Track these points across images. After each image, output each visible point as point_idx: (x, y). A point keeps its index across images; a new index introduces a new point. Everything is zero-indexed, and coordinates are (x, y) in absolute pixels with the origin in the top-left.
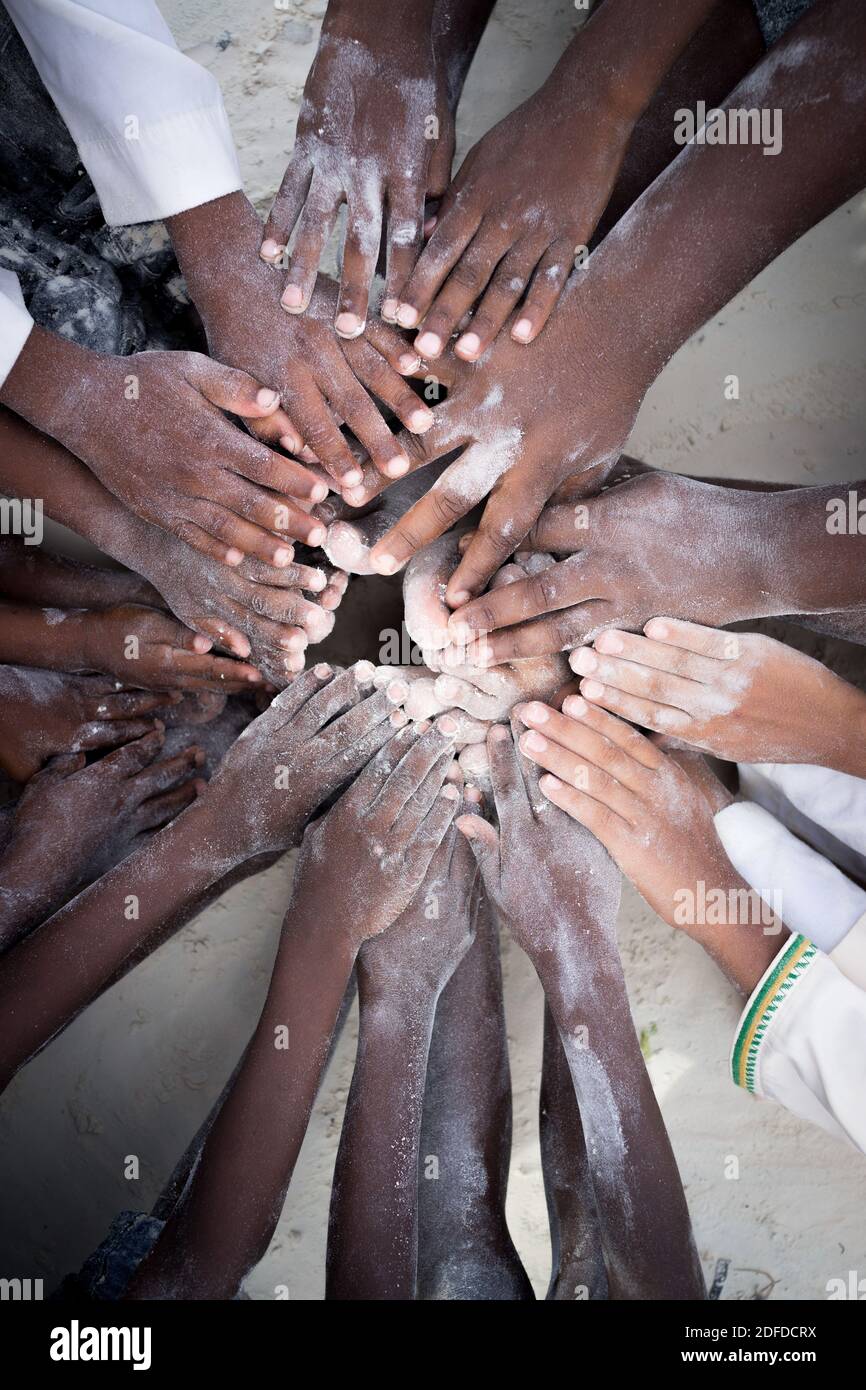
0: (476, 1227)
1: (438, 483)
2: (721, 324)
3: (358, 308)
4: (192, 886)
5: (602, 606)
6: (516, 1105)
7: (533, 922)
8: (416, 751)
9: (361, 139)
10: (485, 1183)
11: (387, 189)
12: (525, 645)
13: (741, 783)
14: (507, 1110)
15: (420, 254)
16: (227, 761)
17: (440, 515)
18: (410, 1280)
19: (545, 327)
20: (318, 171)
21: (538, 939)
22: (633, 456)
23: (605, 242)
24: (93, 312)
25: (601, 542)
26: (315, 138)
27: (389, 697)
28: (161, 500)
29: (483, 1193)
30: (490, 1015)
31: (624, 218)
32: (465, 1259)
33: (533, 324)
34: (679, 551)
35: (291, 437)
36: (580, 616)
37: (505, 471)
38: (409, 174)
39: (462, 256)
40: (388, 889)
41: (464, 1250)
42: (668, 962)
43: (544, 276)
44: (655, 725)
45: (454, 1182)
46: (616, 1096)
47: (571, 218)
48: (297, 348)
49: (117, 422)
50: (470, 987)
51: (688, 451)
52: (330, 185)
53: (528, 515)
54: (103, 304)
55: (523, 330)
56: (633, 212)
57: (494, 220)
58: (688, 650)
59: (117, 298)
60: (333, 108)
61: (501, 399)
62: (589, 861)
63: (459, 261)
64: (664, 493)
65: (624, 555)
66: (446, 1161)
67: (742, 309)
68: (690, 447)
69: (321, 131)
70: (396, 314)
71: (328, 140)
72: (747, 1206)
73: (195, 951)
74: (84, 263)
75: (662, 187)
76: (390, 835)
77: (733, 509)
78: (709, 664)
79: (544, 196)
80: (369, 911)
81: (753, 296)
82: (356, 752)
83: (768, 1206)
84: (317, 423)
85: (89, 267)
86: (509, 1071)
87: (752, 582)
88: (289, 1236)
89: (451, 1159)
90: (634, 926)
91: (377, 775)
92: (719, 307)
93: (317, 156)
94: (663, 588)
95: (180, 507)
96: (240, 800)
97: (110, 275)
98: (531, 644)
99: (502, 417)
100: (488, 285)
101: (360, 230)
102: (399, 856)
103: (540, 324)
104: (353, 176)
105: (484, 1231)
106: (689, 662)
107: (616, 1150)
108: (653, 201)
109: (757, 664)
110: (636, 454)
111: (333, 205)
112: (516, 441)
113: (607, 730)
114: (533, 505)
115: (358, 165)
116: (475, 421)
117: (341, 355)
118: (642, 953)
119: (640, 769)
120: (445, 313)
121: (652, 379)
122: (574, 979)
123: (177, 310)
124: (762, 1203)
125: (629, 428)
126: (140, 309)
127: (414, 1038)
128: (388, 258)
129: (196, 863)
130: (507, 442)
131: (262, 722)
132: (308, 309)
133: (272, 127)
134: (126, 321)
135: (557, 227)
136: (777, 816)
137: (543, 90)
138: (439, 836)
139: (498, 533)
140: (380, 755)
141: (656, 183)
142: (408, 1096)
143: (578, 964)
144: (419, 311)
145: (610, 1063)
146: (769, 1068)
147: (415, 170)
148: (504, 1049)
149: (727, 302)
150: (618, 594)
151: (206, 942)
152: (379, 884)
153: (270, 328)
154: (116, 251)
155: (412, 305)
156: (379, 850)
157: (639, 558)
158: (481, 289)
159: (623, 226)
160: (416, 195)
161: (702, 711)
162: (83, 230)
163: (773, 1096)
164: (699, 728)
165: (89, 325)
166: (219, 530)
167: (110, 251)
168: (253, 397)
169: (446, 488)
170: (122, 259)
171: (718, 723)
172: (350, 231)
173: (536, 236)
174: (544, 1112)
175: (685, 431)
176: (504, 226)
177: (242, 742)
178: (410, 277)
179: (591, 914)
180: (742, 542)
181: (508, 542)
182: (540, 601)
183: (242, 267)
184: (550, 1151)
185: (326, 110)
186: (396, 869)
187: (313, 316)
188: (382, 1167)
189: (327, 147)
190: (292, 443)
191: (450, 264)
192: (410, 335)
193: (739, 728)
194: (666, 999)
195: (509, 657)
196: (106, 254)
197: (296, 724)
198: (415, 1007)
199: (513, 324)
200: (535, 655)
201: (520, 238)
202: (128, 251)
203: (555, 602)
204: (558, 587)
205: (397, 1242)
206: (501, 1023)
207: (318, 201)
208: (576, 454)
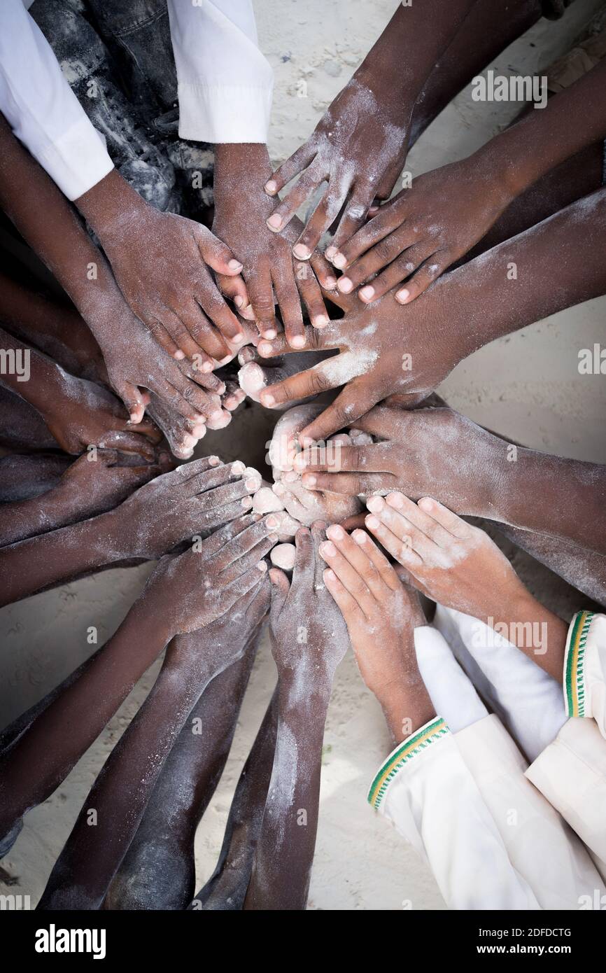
0: (175, 827)
1: (317, 366)
2: (523, 336)
3: (311, 245)
4: (91, 561)
5: (391, 477)
6: (228, 766)
7: (288, 649)
8: (248, 533)
9: (351, 149)
10: (191, 803)
11: (355, 182)
12: (336, 484)
13: (435, 617)
14: (221, 765)
15: (360, 228)
16: (137, 494)
17: (311, 384)
18: (128, 840)
19: (416, 299)
20: (319, 156)
21: (287, 659)
22: (441, 396)
23: (468, 264)
24: (154, 188)
25: (404, 439)
26: (325, 137)
27: (246, 485)
28: (149, 302)
29: (187, 808)
30: (232, 702)
31: (483, 254)
32: (161, 845)
33: (410, 294)
34: (450, 461)
35: (242, 297)
36: (377, 479)
37: (359, 375)
38: (371, 179)
39: (384, 238)
40: (204, 609)
41: (162, 839)
42: (352, 711)
43: (427, 268)
44: (400, 558)
45: (171, 795)
46: (298, 769)
47: (456, 239)
48: (268, 249)
49: (144, 244)
50: (226, 680)
51: (476, 404)
52: (323, 167)
53: (365, 406)
54: (162, 186)
55: (403, 295)
56: (490, 253)
57: (411, 224)
58: (438, 523)
59: (171, 186)
60: (343, 124)
61: (373, 332)
62: (334, 628)
63: (382, 240)
64: (451, 423)
65: (415, 451)
66: (172, 780)
67: (539, 331)
68: (478, 403)
69: (330, 134)
70: (334, 257)
71: (332, 141)
72: (347, 881)
73: (66, 599)
74: (158, 158)
75: (512, 245)
76: (218, 575)
77: (489, 447)
78: (447, 536)
79: (444, 221)
80: (188, 618)
81: (548, 326)
82: (215, 514)
83: (360, 886)
84: (265, 296)
85: (160, 163)
86: (231, 742)
87: (485, 495)
88: (58, 797)
89: (175, 780)
90: (340, 681)
91: (222, 539)
92: (521, 327)
93: (322, 148)
94: (432, 479)
95: (159, 312)
96: (137, 519)
97: (171, 171)
98: (341, 485)
99: (370, 343)
100: (394, 261)
101: (330, 201)
102: (218, 592)
103: (414, 296)
104: (338, 168)
105: (179, 832)
106: (436, 531)
107: (286, 801)
108: (504, 250)
109: (475, 547)
110: (444, 396)
111: (320, 179)
112: (373, 360)
113: (373, 557)
114: (369, 400)
115: (344, 163)
116: (354, 338)
117: (292, 264)
118: (339, 700)
119: (385, 587)
120: (361, 269)
121: (467, 355)
122: (299, 691)
123: (201, 207)
124: (358, 882)
125: (443, 379)
126: (181, 199)
127: (187, 699)
128: (341, 222)
129: (98, 548)
130: (366, 359)
131: (166, 478)
132: (282, 232)
133: (296, 120)
134: (171, 202)
135: (446, 242)
136: (450, 645)
137: (467, 160)
138: (245, 591)
139: (343, 410)
140: (227, 527)
141: (509, 241)
142: (170, 732)
143: (306, 683)
144: (348, 260)
145: (302, 748)
146: (393, 793)
147: (376, 178)
148: (233, 727)
149: (527, 325)
150: (404, 475)
151: (75, 596)
152: (200, 604)
153: (255, 232)
154: (179, 159)
155: (345, 256)
156: (208, 584)
157: (423, 456)
158: (389, 262)
159: (481, 259)
160: (371, 193)
161: (431, 561)
162: (164, 139)
163: (389, 814)
164: (425, 570)
165: (149, 195)
166: (177, 336)
167: (175, 158)
168: (227, 261)
169: (320, 371)
170: (180, 165)
171: (437, 572)
172: (324, 199)
173: (431, 242)
174: (244, 773)
175: (478, 392)
176: (415, 230)
177: (150, 485)
178: (350, 239)
179: (324, 658)
180: (487, 468)
181: (347, 417)
182: (354, 463)
183: (251, 191)
184: (239, 798)
185: (338, 123)
186: (213, 600)
187: (283, 236)
188: (138, 766)
189: (330, 145)
190: (241, 301)
191: (376, 240)
192: (338, 274)
193: (448, 580)
194: (343, 734)
195: (325, 488)
196: (172, 158)
197: (186, 486)
198: (196, 682)
199: (398, 290)
200: (341, 492)
201: (423, 239)
202: (186, 161)
203: (363, 467)
204: (368, 458)
205: (129, 815)
206: (237, 711)
207: (313, 174)
208: (405, 381)
